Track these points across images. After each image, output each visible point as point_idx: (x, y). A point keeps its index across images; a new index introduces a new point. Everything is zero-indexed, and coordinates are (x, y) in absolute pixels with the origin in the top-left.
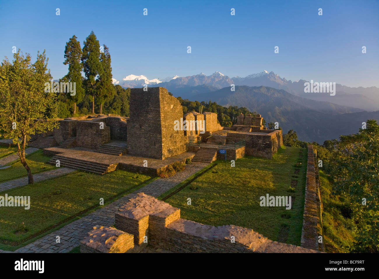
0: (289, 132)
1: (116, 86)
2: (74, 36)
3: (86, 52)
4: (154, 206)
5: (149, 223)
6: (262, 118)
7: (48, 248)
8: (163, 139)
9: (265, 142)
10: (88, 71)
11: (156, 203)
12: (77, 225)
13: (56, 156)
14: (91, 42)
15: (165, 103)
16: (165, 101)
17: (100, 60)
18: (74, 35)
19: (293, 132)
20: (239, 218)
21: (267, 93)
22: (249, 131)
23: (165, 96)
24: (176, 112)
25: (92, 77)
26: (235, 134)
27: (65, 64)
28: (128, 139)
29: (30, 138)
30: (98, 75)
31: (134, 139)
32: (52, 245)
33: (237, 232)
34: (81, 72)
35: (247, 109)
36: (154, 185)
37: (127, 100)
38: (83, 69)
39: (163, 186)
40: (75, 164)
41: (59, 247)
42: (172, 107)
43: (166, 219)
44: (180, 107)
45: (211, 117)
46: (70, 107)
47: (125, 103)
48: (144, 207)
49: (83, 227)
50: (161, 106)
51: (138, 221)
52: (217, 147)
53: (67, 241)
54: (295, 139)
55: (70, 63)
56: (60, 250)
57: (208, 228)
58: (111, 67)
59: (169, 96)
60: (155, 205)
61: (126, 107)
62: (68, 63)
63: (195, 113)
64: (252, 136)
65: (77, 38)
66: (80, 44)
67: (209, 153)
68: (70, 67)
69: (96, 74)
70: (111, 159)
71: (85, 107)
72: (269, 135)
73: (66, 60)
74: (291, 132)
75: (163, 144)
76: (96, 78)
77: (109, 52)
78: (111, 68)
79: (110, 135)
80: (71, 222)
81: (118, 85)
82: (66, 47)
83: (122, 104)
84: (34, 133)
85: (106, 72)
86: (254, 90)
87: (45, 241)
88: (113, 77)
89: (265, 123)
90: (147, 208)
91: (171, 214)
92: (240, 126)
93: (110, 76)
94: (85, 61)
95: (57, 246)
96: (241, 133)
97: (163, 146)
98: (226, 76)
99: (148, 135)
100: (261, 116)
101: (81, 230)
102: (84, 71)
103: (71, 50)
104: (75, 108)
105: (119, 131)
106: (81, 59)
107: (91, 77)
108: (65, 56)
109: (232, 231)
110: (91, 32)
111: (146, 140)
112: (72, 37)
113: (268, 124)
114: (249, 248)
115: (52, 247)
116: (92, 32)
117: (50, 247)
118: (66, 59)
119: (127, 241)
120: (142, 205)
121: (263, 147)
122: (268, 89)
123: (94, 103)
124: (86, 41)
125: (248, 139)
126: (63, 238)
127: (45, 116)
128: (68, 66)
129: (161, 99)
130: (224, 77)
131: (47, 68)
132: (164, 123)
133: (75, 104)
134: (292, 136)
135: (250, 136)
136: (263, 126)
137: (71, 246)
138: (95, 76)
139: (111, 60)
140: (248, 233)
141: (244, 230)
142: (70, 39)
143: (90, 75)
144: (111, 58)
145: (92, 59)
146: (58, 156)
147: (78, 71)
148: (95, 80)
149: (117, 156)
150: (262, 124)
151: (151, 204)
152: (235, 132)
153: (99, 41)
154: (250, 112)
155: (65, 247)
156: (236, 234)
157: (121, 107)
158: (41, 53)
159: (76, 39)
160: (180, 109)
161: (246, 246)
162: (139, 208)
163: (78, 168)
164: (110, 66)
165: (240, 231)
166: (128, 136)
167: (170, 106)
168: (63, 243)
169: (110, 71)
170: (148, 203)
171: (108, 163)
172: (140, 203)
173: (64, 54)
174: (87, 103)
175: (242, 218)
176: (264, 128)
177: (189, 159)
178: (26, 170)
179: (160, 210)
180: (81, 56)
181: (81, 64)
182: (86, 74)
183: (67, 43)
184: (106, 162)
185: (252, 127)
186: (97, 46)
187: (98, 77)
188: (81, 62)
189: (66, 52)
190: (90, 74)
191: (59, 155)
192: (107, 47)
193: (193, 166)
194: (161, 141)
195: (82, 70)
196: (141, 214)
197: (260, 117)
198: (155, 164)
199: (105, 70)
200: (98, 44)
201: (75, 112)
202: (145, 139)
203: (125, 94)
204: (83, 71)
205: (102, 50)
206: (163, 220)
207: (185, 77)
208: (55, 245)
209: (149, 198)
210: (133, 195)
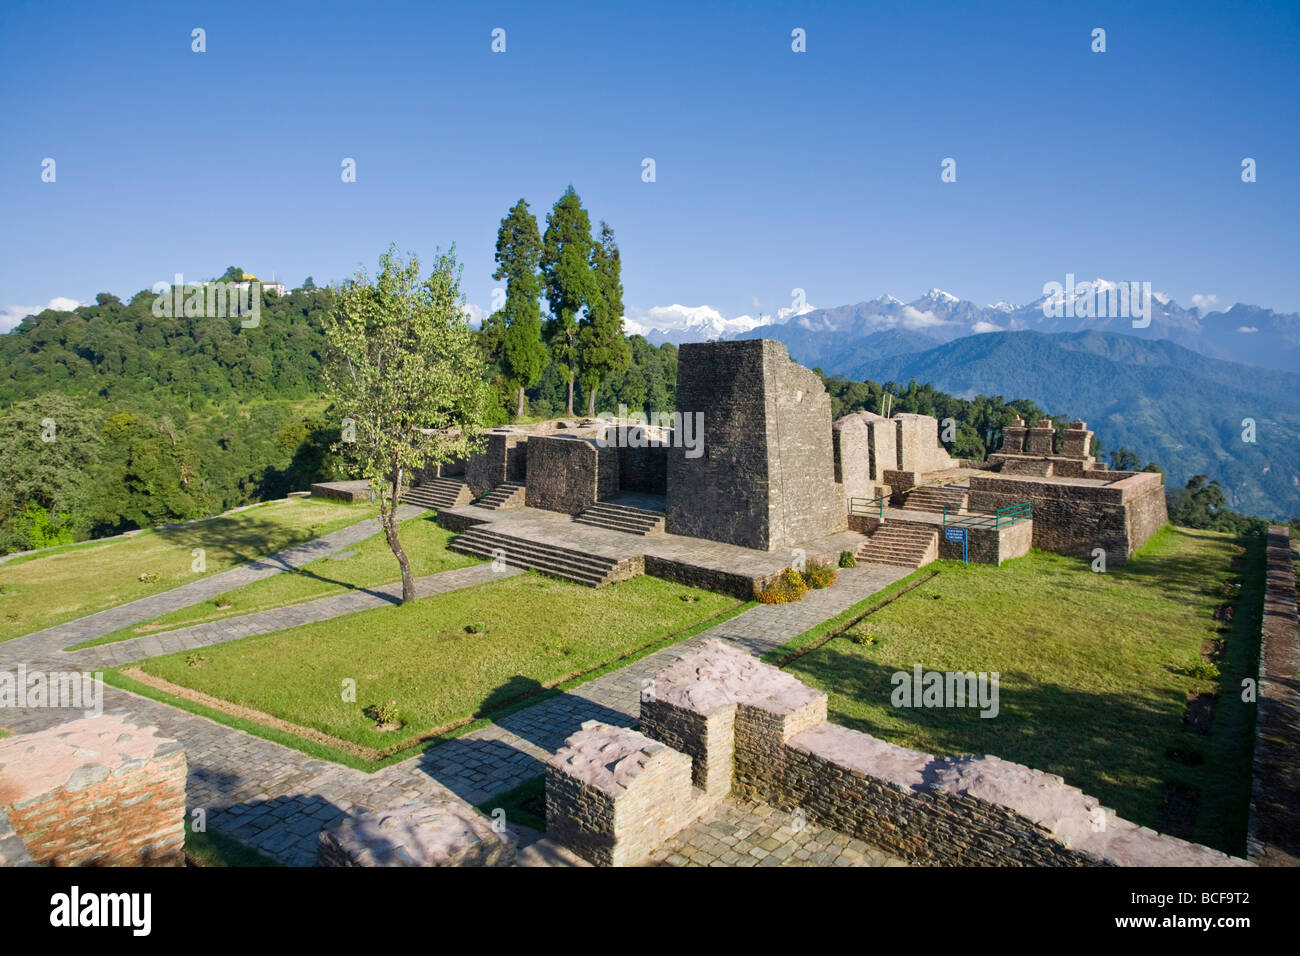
0: (1192, 484)
1: (631, 338)
2: (521, 201)
3: (554, 245)
4: (749, 678)
5: (737, 730)
6: (1090, 434)
7: (456, 775)
8: (773, 492)
9: (1101, 511)
10: (558, 296)
11: (757, 670)
12: (532, 719)
13: (472, 529)
14: (566, 216)
15: (780, 385)
16: (781, 378)
17: (591, 264)
18: (522, 197)
19: (1206, 483)
20: (1014, 743)
21: (1109, 354)
22: (1042, 474)
23: (779, 366)
24: (812, 413)
25: (570, 314)
26: (997, 481)
27: (497, 277)
28: (669, 489)
29: (413, 478)
30: (584, 307)
31: (685, 489)
32: (467, 768)
33: (1010, 779)
34: (539, 299)
35: (1034, 406)
36: (745, 624)
37: (661, 378)
38: (544, 291)
39: (772, 628)
40: (523, 554)
41: (485, 774)
42: (799, 398)
43: (787, 721)
44: (823, 399)
45: (919, 428)
46: (507, 398)
47: (655, 386)
48: (722, 680)
49: (548, 727)
50: (768, 394)
51: (704, 718)
52: (937, 519)
53: (504, 759)
54: (1216, 506)
55: (510, 274)
56: (487, 782)
57: (913, 759)
58: (620, 283)
59: (790, 364)
60: (754, 677)
61: (658, 399)
62: (505, 277)
63: (870, 416)
64: (1056, 488)
65: (528, 205)
66: (537, 221)
67: (912, 537)
68: (510, 286)
69: (580, 306)
70: (621, 543)
71: (545, 399)
72: (1116, 486)
73: (500, 266)
74: (1200, 480)
75: (770, 506)
76: (579, 316)
77: (616, 241)
78: (621, 288)
79: (618, 475)
80: (515, 712)
81: (637, 336)
82: (501, 232)
83: (646, 391)
84: (421, 465)
85: (608, 300)
86: (1062, 345)
87: (449, 755)
88: (625, 311)
89: (1101, 452)
90: (732, 682)
91: (801, 706)
92: (1013, 459)
93: (618, 309)
94: (550, 270)
95: (482, 773)
96: (1016, 478)
97: (770, 512)
98: (965, 302)
99: (729, 478)
100: (1084, 425)
101: (542, 735)
102: (547, 298)
103: (515, 239)
104: (522, 400)
105: (642, 465)
106: (538, 263)
107: (565, 312)
108: (497, 255)
109: (991, 774)
110: (567, 188)
111: (722, 492)
112: (517, 204)
113: (1112, 454)
114: (1051, 836)
115: (467, 773)
116: (571, 188)
117: (462, 771)
118: (498, 265)
119: (675, 772)
120: (716, 674)
121: (1094, 525)
122: (1111, 340)
123: (571, 385)
124: (552, 213)
125: (1040, 499)
126: (495, 753)
127: (451, 420)
128: (504, 282)
129: (767, 374)
130: (958, 304)
131: (460, 290)
132: (775, 444)
133: (522, 390)
134: (1201, 496)
135: (1048, 488)
136: (1092, 460)
137: (517, 776)
138: (577, 310)
139: (622, 265)
140: (1046, 786)
141: (1033, 777)
142: (512, 210)
143: (563, 307)
144: (621, 257)
145: (568, 264)
146: (478, 530)
147: (531, 298)
148: (578, 321)
149: (637, 536)
150: (1090, 453)
151: (741, 674)
152: (997, 476)
153: (589, 211)
154: (1046, 414)
155: (501, 777)
156: (1007, 785)
157: (646, 398)
158: (445, 251)
159: (527, 209)
160: (824, 403)
161: (1040, 827)
162: (707, 682)
163: (532, 566)
164: (618, 280)
165: (1018, 776)
166: (669, 479)
167: (792, 395)
168: (494, 765)
169: (619, 295)
170: (735, 671)
171: (613, 556)
172: (710, 668)
173: (495, 251)
174: (550, 387)
175: (1024, 742)
176: (1097, 466)
177: (850, 554)
178: (398, 563)
179: (767, 691)
180: (540, 254)
181: (539, 278)
182: (551, 306)
183: (502, 221)
184: (607, 551)
185: (1054, 461)
186: (582, 225)
187: (585, 312)
188: (539, 271)
189: (499, 247)
190: (563, 302)
191: (480, 527)
192: (611, 227)
193: (864, 575)
194: (766, 497)
195: (541, 295)
196: (712, 699)
197: (1084, 429)
198: (748, 563)
199: (603, 293)
200: (587, 221)
201: (520, 410)
202: (720, 488)
203: (657, 361)
204: (544, 298)
205: (595, 234)
206: (776, 721)
207: (835, 307)
208: (474, 769)
209: (736, 656)
210: (685, 648)
